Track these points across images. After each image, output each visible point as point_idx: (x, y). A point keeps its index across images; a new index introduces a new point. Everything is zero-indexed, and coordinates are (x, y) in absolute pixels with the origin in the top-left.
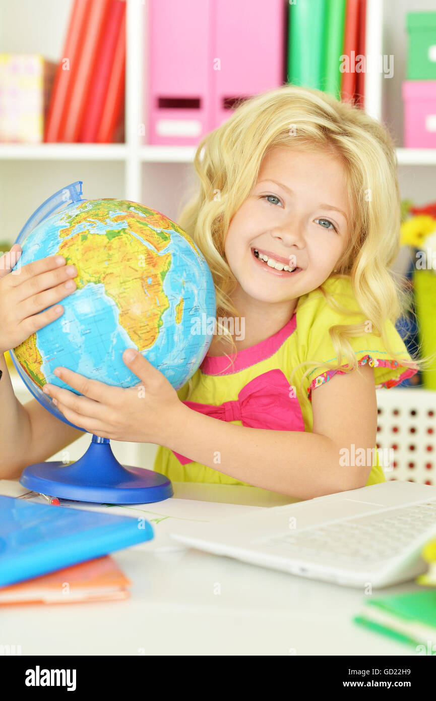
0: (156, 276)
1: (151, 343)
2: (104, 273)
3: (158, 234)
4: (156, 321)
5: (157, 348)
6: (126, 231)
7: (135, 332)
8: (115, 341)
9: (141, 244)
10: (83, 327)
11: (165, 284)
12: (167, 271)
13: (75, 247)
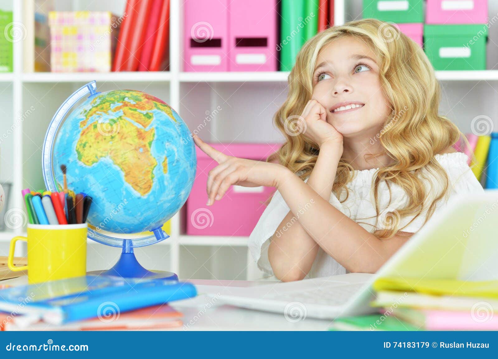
0: (145, 146)
1: (149, 190)
2: (110, 150)
3: (144, 115)
4: (150, 176)
5: (154, 192)
6: (122, 118)
7: (137, 185)
8: (124, 193)
9: (133, 125)
10: (102, 187)
11: (152, 150)
12: (152, 141)
13: (90, 134)
